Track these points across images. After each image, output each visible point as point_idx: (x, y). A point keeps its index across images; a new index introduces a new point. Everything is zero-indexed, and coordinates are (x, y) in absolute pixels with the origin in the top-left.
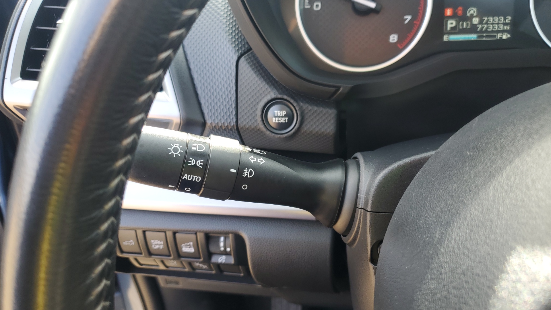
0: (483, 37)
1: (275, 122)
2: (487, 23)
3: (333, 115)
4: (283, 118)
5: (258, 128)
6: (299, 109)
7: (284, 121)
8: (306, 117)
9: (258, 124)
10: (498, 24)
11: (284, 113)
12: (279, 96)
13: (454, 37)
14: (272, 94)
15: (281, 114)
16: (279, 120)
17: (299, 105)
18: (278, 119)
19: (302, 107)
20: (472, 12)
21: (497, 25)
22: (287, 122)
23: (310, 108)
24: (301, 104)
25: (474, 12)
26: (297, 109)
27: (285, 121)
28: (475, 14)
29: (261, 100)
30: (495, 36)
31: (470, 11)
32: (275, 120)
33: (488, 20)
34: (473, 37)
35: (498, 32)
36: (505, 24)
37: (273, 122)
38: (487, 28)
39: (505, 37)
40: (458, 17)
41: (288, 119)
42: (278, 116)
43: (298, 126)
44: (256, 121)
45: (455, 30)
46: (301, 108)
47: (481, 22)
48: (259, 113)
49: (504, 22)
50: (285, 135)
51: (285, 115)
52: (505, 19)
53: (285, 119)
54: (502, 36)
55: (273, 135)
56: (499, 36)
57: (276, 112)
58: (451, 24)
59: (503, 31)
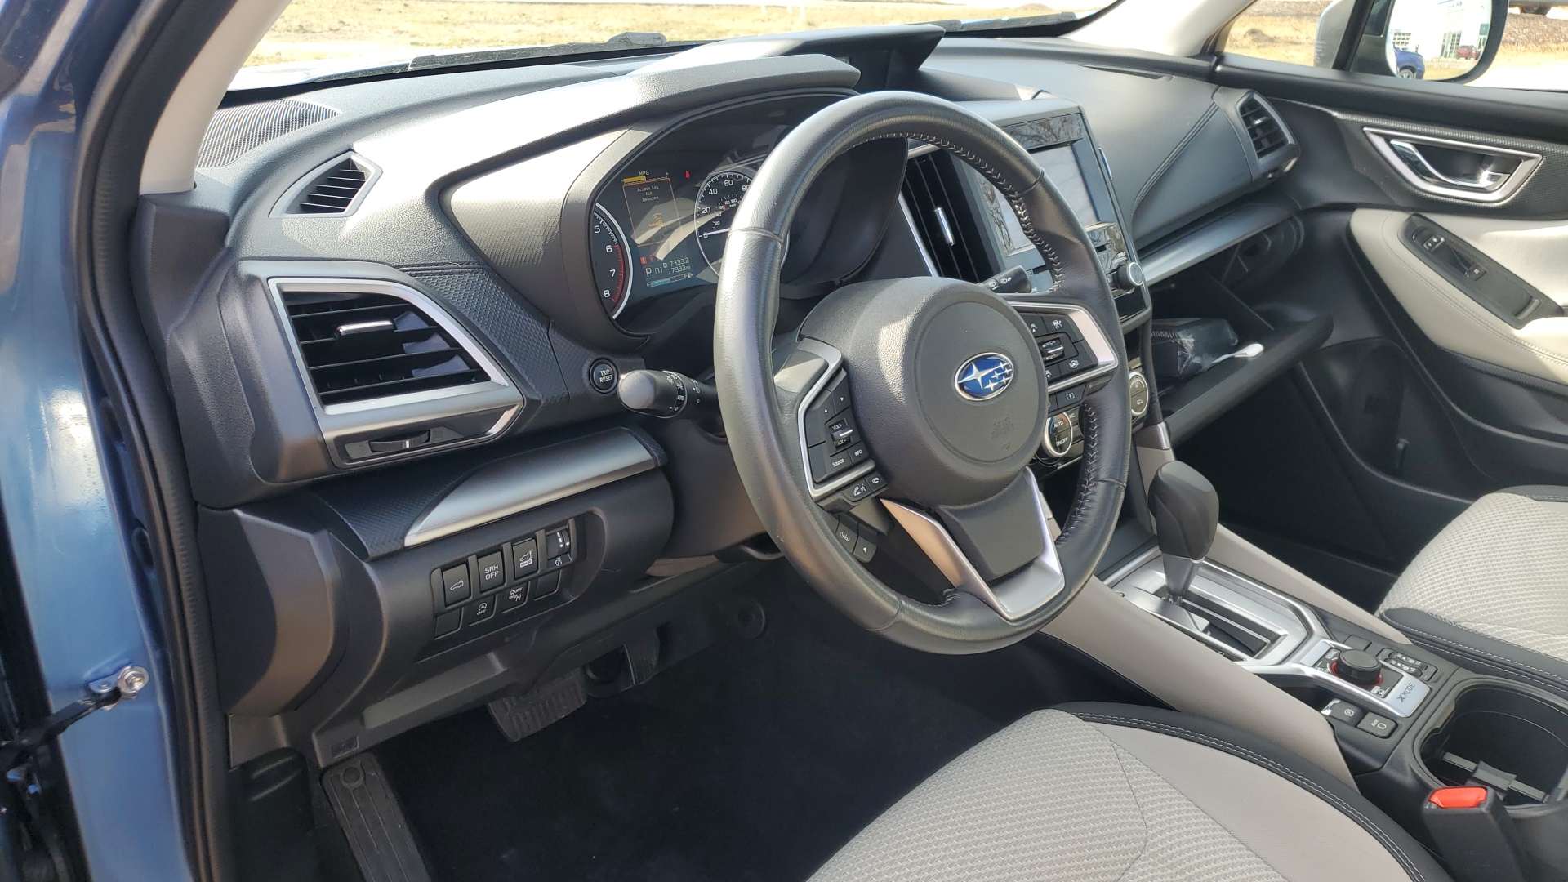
0: (674, 279)
2: (674, 266)
13: (654, 283)
20: (659, 258)
21: (681, 267)
25: (661, 257)
28: (662, 259)
30: (683, 277)
33: (674, 263)
34: (667, 280)
35: (683, 272)
36: (686, 265)
38: (675, 270)
39: (689, 277)
40: (651, 264)
45: (653, 277)
47: (669, 266)
49: (685, 263)
52: (685, 260)
54: (687, 275)
56: (685, 276)
58: (649, 271)
59: (687, 271)
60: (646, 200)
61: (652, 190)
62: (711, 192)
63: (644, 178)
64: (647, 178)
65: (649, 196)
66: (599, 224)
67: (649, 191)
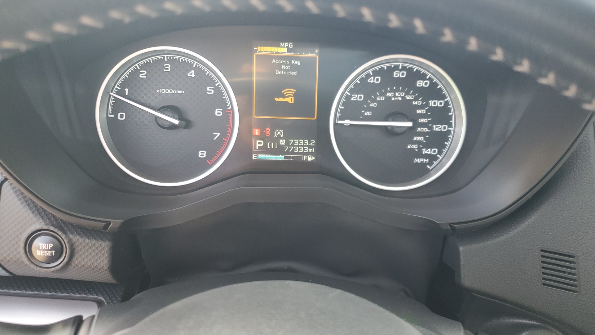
0: (290, 158)
1: (40, 255)
2: (293, 145)
3: (107, 249)
4: (49, 251)
5: (21, 261)
6: (68, 241)
7: (50, 254)
8: (77, 250)
9: (21, 256)
10: (303, 146)
11: (51, 245)
12: (45, 227)
13: (262, 157)
14: (39, 224)
15: (46, 247)
16: (44, 253)
17: (67, 237)
18: (42, 252)
19: (71, 239)
20: (279, 133)
21: (302, 148)
22: (54, 255)
23: (81, 240)
24: (71, 236)
25: (281, 133)
26: (66, 241)
27: (52, 254)
28: (282, 136)
29: (24, 230)
30: (301, 158)
31: (277, 133)
32: (40, 253)
33: (294, 142)
34: (281, 157)
35: (304, 154)
36: (310, 147)
37: (38, 255)
38: (294, 149)
39: (310, 159)
40: (266, 137)
41: (55, 252)
42: (43, 248)
43: (67, 260)
44: (19, 253)
45: (263, 150)
46: (70, 241)
47: (287, 143)
48: (22, 244)
49: (309, 145)
50: (52, 269)
51: (51, 248)
52: (309, 143)
53: (52, 252)
54: (307, 157)
55: (39, 268)
56: (305, 158)
57: (41, 244)
58: (260, 143)
59: (308, 154)
60: (280, 73)
61: (291, 64)
62: (371, 80)
63: (285, 50)
64: (289, 50)
65: (285, 70)
66: (214, 86)
67: (286, 65)
